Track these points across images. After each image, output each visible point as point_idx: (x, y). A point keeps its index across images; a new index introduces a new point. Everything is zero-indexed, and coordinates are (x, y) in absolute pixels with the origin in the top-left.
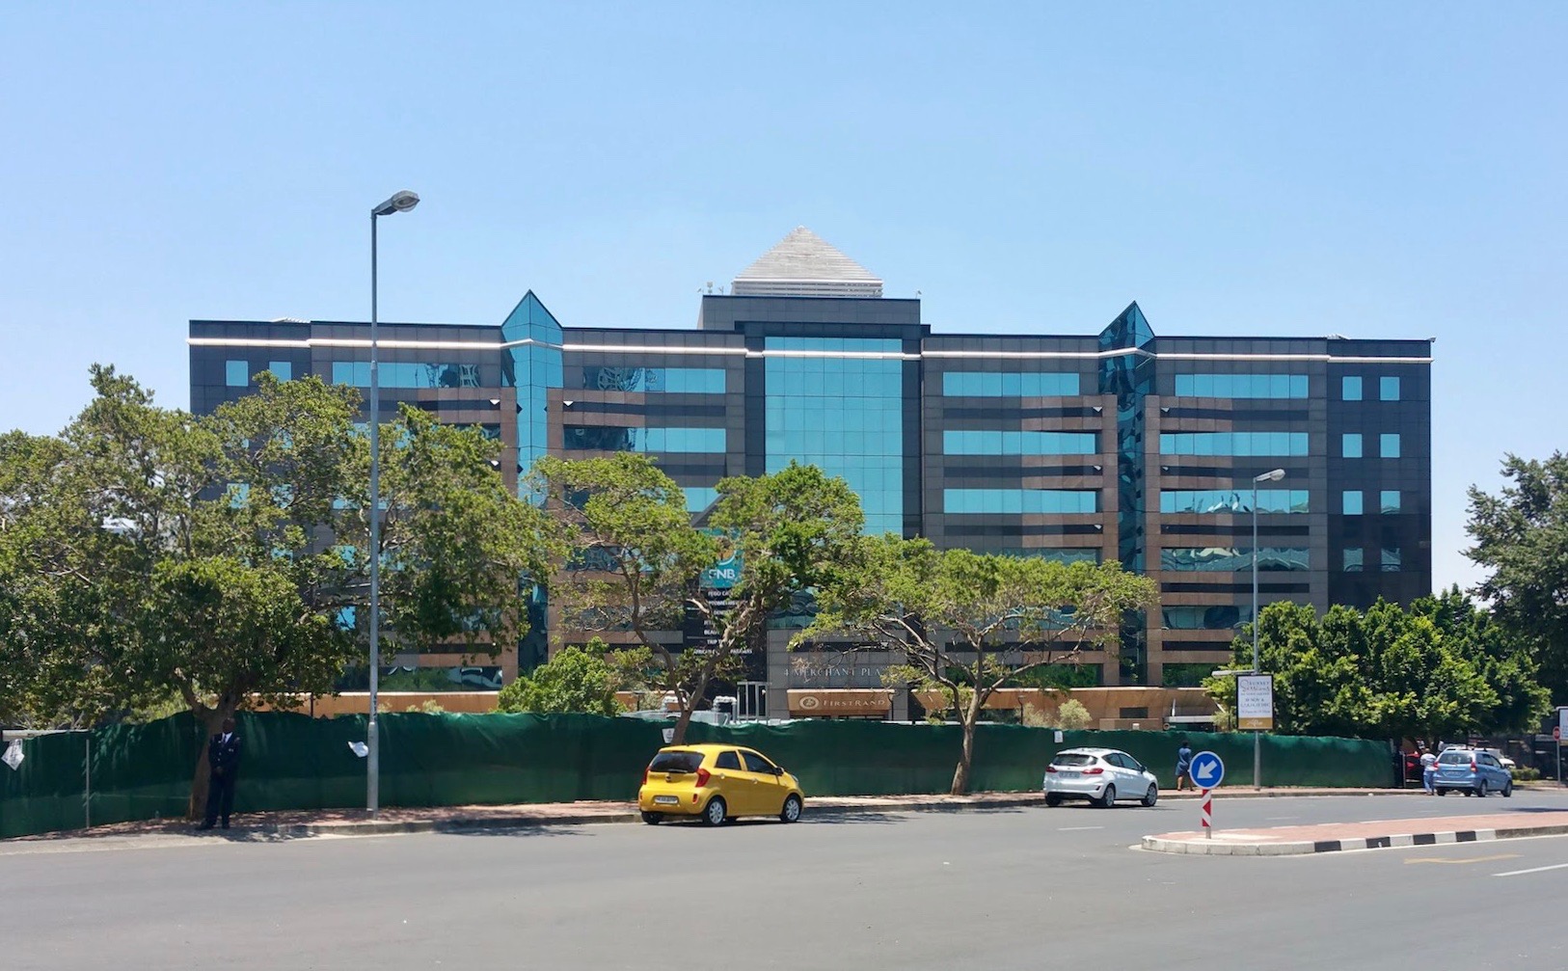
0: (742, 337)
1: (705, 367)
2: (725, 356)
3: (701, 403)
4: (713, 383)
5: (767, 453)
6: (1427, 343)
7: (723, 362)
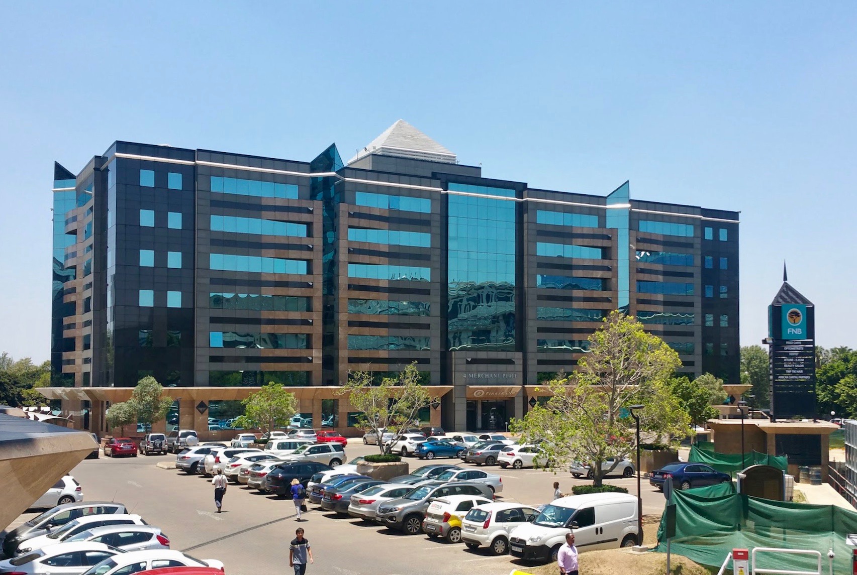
0: (439, 182)
1: (420, 197)
2: (431, 192)
3: (418, 217)
4: (424, 207)
5: (449, 248)
6: (737, 213)
7: (429, 195)
